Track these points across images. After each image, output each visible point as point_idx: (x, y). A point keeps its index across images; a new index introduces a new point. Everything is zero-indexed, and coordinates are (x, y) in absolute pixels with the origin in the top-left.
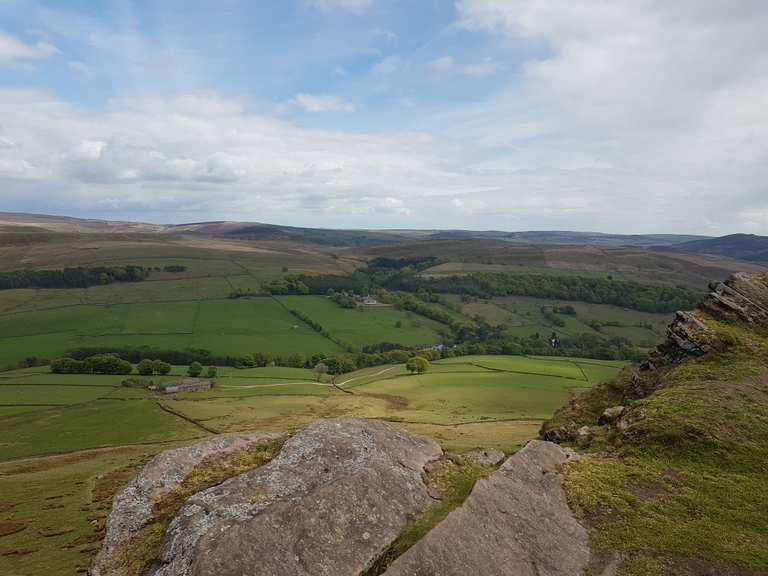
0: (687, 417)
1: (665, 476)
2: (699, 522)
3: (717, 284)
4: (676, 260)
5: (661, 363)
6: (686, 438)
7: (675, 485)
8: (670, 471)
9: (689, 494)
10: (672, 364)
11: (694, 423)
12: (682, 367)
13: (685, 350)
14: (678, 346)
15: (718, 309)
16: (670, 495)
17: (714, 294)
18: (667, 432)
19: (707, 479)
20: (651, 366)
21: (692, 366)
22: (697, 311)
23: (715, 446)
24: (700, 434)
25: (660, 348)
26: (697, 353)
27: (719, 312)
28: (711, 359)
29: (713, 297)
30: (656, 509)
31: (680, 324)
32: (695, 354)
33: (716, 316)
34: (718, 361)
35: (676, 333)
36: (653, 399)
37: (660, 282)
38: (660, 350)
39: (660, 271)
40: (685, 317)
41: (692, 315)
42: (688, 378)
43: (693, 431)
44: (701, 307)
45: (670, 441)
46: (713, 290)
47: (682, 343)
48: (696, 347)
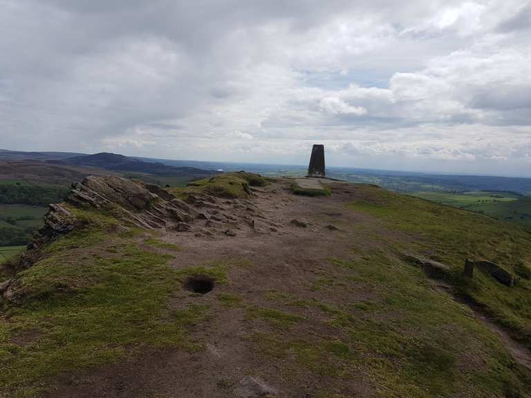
0: (57, 277)
1: (41, 323)
2: (65, 348)
3: (77, 184)
4: (66, 170)
5: (42, 242)
6: (56, 292)
7: (48, 327)
8: (46, 318)
9: (59, 330)
10: (49, 242)
11: (61, 280)
12: (55, 243)
13: (57, 231)
14: (52, 229)
15: (77, 200)
16: (44, 335)
17: (74, 191)
18: (42, 291)
19: (71, 316)
20: (35, 245)
21: (62, 241)
22: (64, 203)
23: (75, 292)
24: (66, 286)
25: (40, 231)
26: (65, 232)
27: (78, 203)
28: (75, 234)
29: (74, 193)
30: (33, 349)
31: (52, 213)
32: (64, 233)
33: (76, 205)
34: (80, 235)
35: (49, 219)
36: (33, 269)
37: (57, 185)
38: (40, 233)
39: (56, 178)
40: (55, 207)
41: (61, 206)
42: (60, 250)
43: (60, 285)
44: (66, 200)
45: (44, 297)
46: (74, 187)
47: (54, 226)
48: (64, 228)
